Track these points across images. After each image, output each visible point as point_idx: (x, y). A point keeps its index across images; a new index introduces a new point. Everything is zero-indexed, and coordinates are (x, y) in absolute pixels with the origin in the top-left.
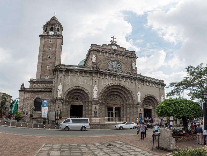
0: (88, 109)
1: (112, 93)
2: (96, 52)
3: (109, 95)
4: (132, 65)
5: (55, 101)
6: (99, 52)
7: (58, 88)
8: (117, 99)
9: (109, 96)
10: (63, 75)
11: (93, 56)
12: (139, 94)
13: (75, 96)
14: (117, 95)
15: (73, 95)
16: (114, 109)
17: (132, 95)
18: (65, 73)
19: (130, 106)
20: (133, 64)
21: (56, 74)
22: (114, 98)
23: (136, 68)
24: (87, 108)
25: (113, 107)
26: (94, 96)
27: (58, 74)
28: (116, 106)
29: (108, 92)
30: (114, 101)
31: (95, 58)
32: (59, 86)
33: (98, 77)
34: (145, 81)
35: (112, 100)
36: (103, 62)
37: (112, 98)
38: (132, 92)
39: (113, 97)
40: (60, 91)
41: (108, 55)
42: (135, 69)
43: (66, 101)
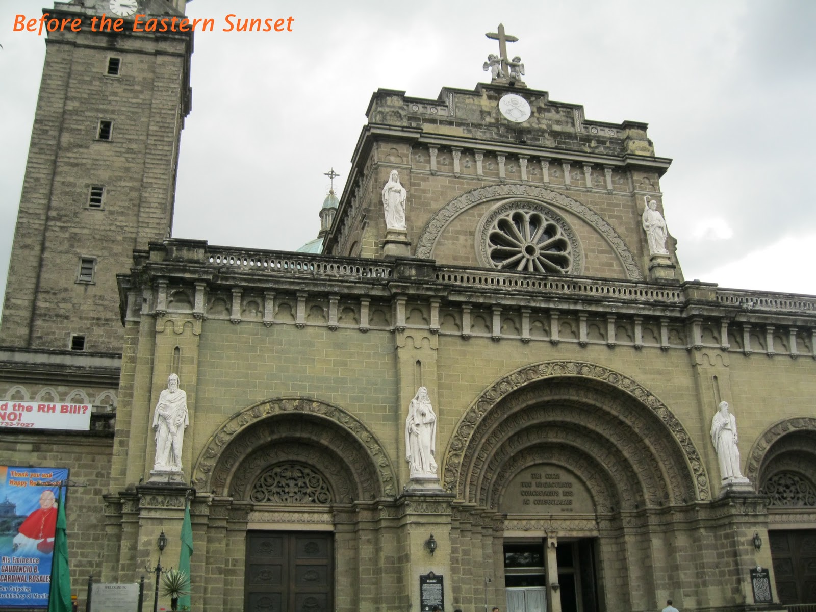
0: (375, 560)
1: (535, 440)
2: (405, 149)
3: (511, 452)
4: (639, 223)
5: (136, 500)
6: (425, 147)
7: (158, 410)
8: (565, 477)
9: (514, 459)
10: (194, 316)
11: (391, 184)
12: (724, 427)
13: (278, 470)
14: (562, 447)
15: (262, 463)
16: (552, 558)
17: (677, 437)
18: (208, 301)
19: (668, 518)
20: (651, 216)
21: (145, 309)
22: (549, 476)
23: (671, 243)
24: (366, 551)
25: (545, 539)
26: (415, 464)
27: (161, 307)
28: (562, 534)
29: (504, 437)
30: (550, 494)
31: (404, 192)
32: (164, 392)
33: (433, 332)
34: (754, 326)
35: (534, 488)
36: (457, 225)
37: (534, 476)
38: (671, 416)
39: (535, 471)
40: (173, 429)
41: (480, 171)
42: (663, 251)
43: (215, 505)
